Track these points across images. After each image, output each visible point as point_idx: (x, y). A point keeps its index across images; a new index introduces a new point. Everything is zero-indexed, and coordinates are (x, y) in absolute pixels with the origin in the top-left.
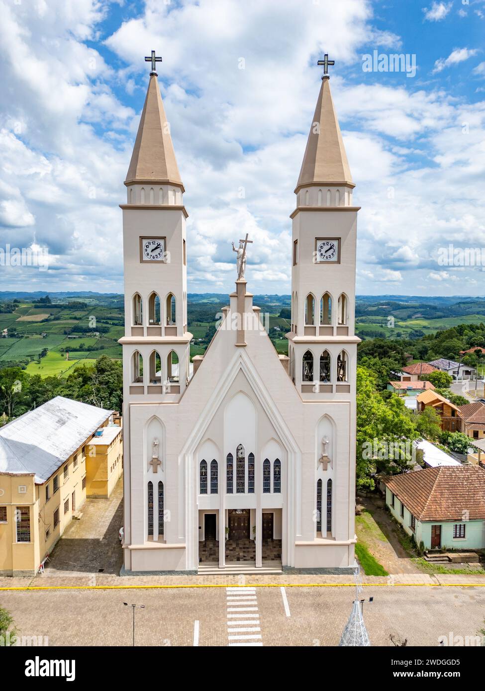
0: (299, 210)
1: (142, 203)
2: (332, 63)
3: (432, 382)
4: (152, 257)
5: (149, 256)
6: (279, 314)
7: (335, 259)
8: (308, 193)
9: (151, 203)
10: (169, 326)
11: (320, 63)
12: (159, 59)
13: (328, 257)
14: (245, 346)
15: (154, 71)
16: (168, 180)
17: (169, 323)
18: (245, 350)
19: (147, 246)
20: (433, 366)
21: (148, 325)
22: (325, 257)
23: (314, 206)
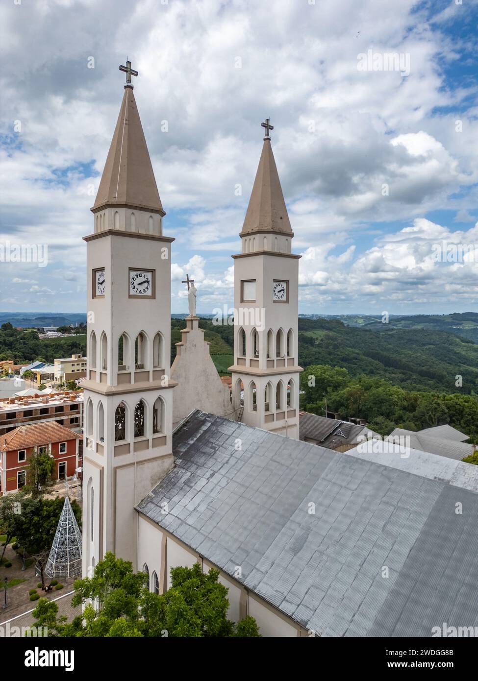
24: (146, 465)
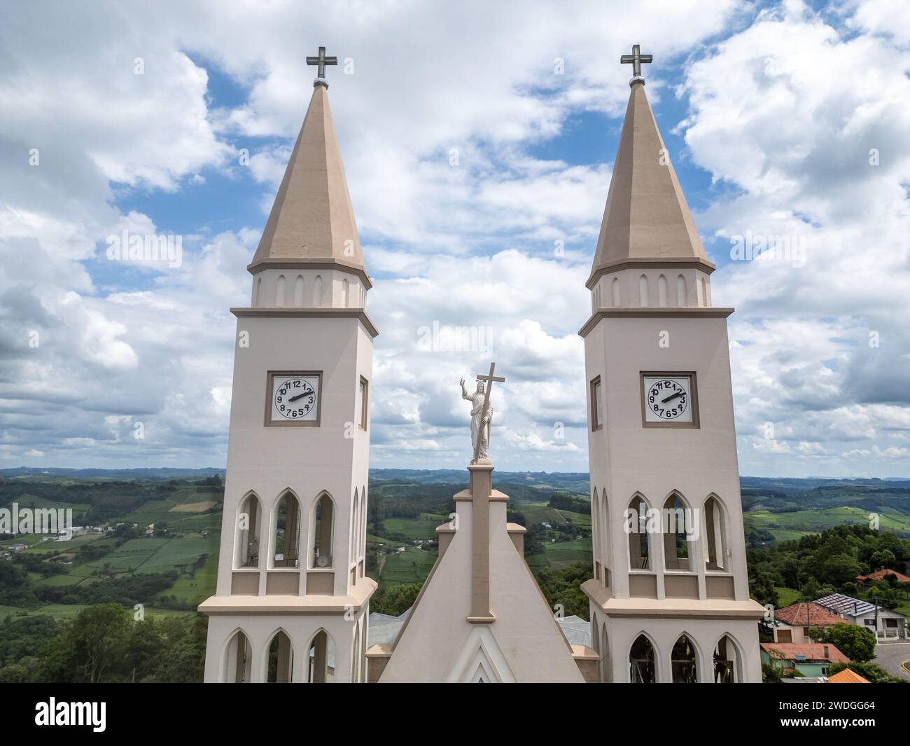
0: (600, 315)
1: (280, 304)
2: (648, 59)
3: (838, 646)
4: (290, 415)
5: (285, 413)
6: (548, 503)
7: (686, 416)
8: (617, 282)
9: (298, 304)
10: (317, 570)
11: (625, 60)
12: (332, 61)
13: (672, 412)
14: (491, 622)
15: (321, 79)
16: (334, 259)
17: (319, 562)
18: (490, 630)
19: (281, 391)
20: (824, 607)
21: (270, 568)
22: (664, 413)
23: (633, 306)
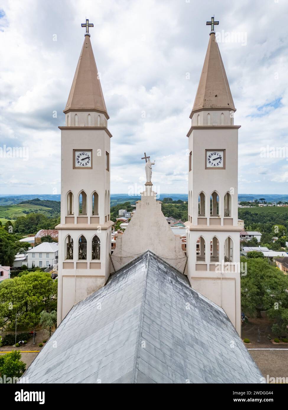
24: (84, 279)
